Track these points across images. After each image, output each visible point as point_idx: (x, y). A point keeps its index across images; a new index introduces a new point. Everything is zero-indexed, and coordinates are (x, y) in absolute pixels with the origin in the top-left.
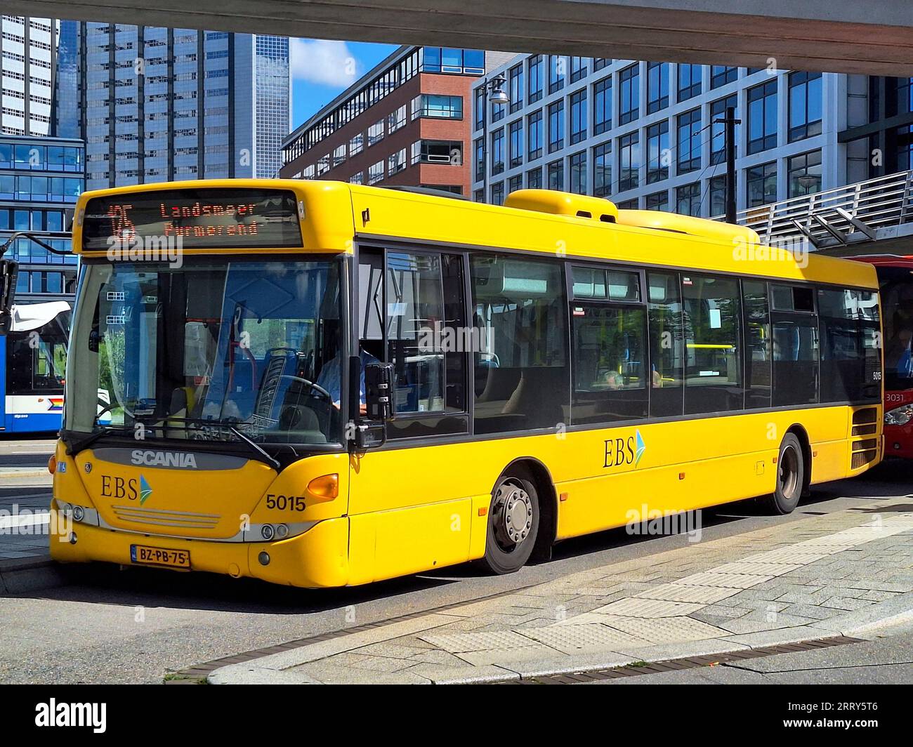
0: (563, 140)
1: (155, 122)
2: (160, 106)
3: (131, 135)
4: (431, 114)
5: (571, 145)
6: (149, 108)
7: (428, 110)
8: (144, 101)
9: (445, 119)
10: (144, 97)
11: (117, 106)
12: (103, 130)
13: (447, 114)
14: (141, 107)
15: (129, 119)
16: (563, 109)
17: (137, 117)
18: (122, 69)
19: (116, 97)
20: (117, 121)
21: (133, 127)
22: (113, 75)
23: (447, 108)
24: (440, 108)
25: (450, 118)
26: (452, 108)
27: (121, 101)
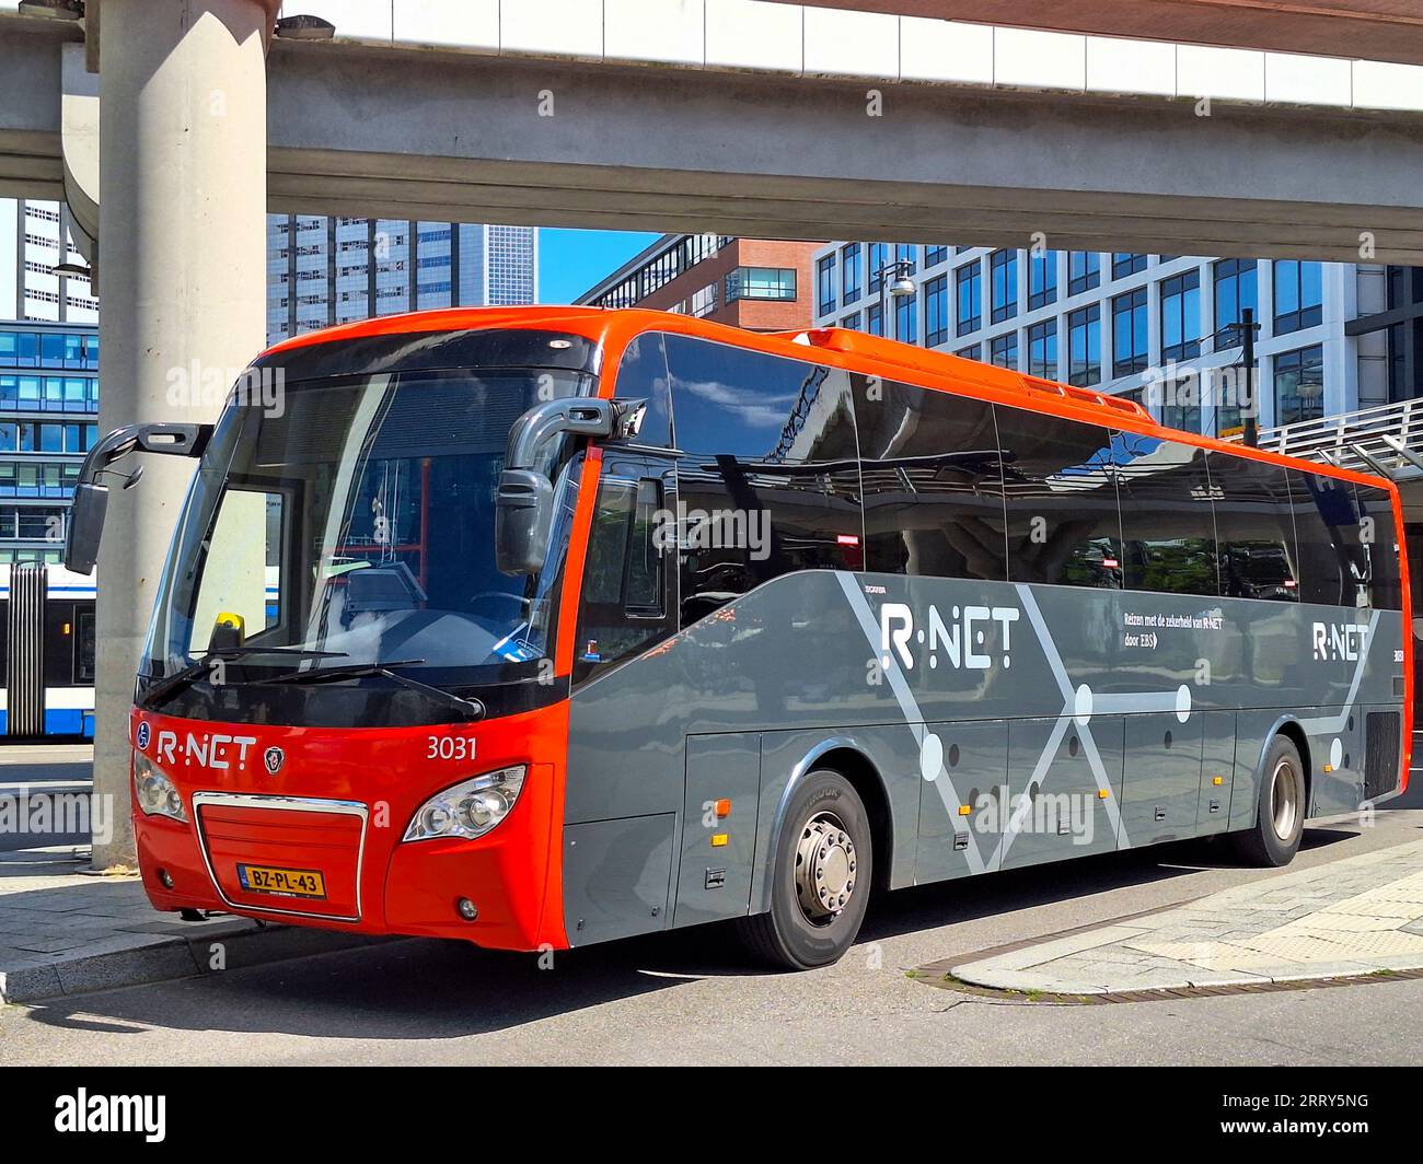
0: (946, 329)
1: (351, 303)
2: (358, 282)
3: (318, 322)
4: (753, 293)
5: (958, 336)
6: (343, 284)
7: (748, 288)
8: (335, 275)
9: (773, 300)
10: (335, 270)
11: (299, 283)
12: (280, 315)
13: (775, 294)
14: (332, 283)
15: (313, 300)
16: (946, 288)
17: (326, 297)
18: (306, 232)
19: (298, 271)
20: (299, 303)
21: (320, 311)
22: (293, 240)
23: (774, 285)
24: (765, 284)
25: (780, 299)
26: (783, 285)
27: (306, 276)
